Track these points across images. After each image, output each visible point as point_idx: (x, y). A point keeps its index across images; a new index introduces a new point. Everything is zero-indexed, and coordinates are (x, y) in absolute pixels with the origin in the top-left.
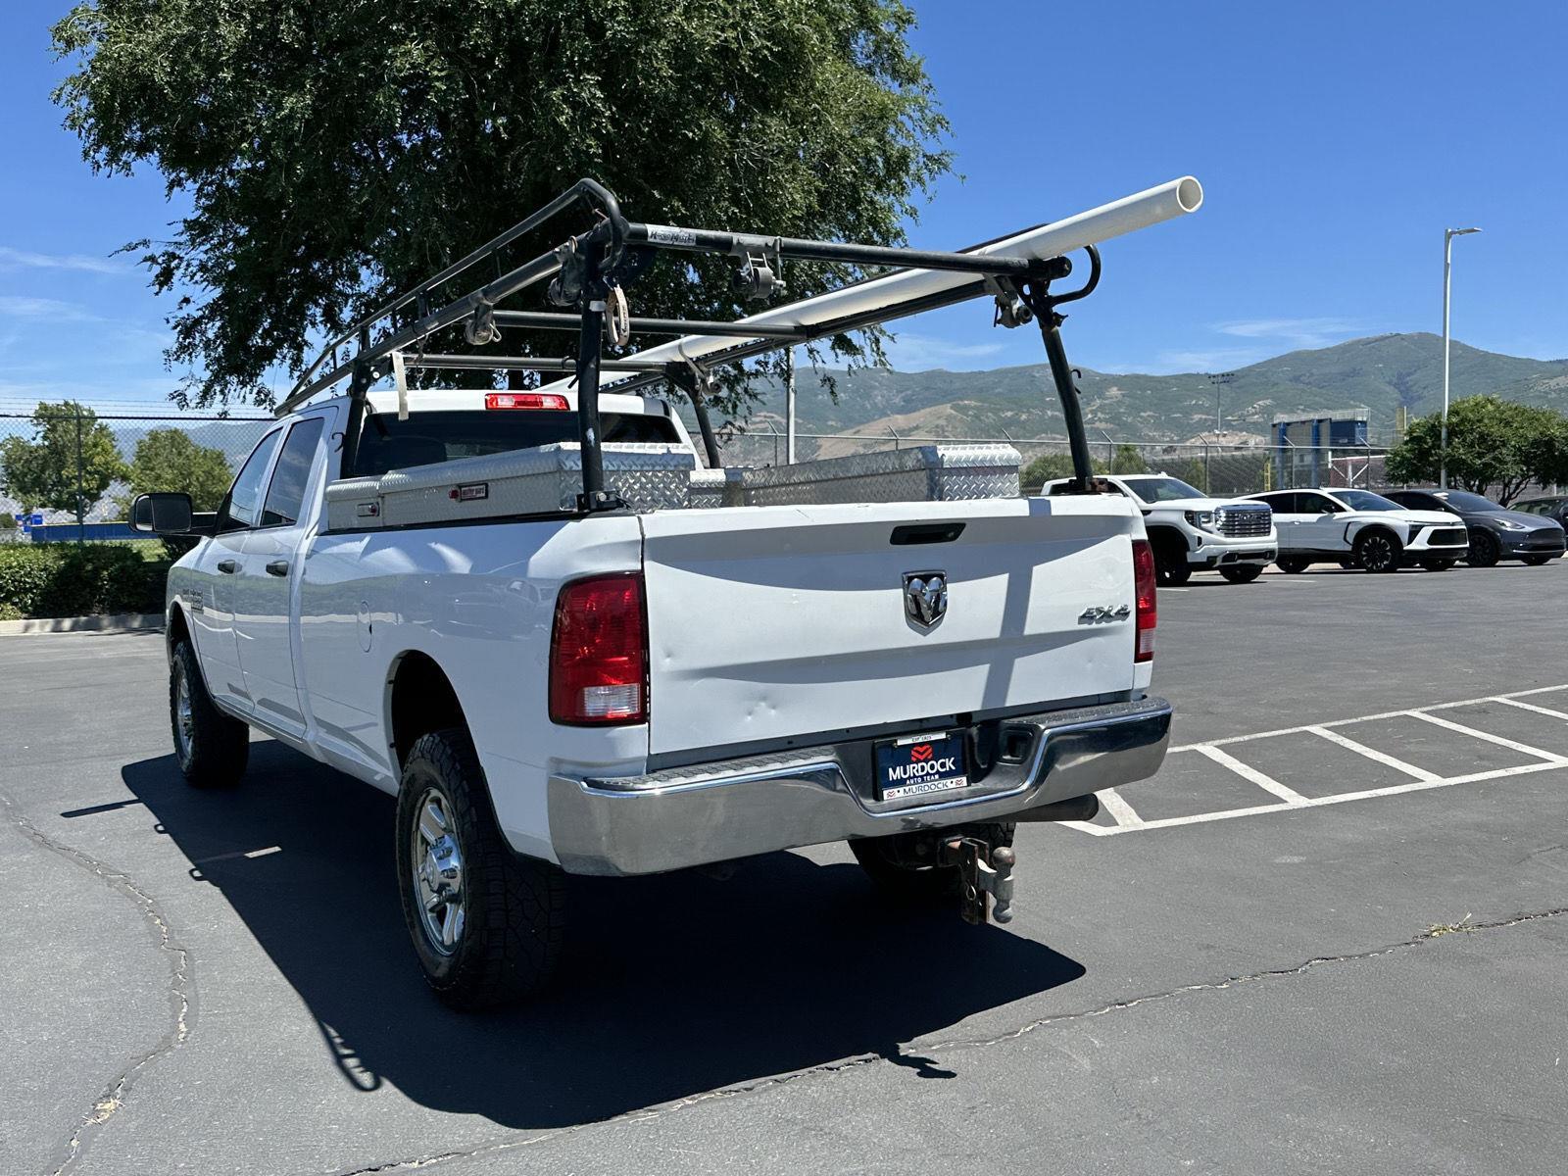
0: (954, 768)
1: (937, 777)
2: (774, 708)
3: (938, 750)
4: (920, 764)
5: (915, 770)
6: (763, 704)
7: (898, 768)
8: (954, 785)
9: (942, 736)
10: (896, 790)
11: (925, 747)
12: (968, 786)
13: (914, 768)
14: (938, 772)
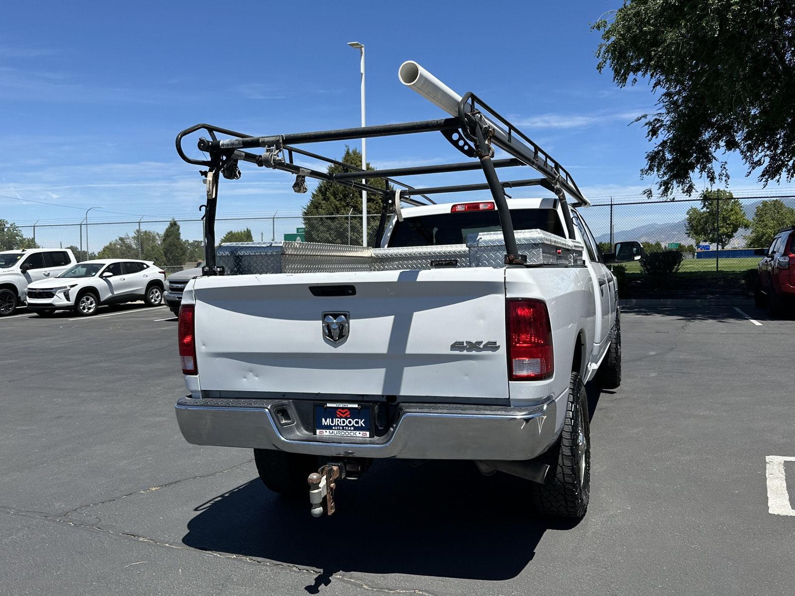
0: (364, 425)
1: (352, 428)
2: (257, 376)
3: (353, 413)
4: (342, 419)
5: (339, 422)
6: (251, 373)
7: (328, 419)
8: (361, 435)
9: (356, 406)
10: (324, 431)
11: (346, 410)
12: (370, 437)
13: (338, 421)
14: (353, 426)
